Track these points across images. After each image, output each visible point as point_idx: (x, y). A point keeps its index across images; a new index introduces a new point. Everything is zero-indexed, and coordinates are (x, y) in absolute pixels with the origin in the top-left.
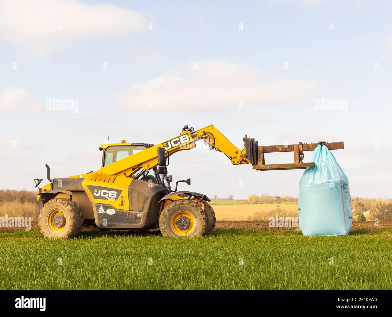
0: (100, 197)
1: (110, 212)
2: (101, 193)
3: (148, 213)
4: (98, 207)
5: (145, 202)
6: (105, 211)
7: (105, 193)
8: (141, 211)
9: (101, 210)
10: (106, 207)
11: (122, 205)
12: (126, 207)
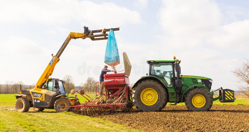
0: (35, 96)
1: (38, 101)
2: (36, 95)
3: (51, 102)
4: (34, 99)
5: (50, 98)
6: (37, 101)
7: (37, 95)
8: (49, 101)
9: (35, 101)
10: (37, 100)
11: (42, 99)
12: (44, 100)
